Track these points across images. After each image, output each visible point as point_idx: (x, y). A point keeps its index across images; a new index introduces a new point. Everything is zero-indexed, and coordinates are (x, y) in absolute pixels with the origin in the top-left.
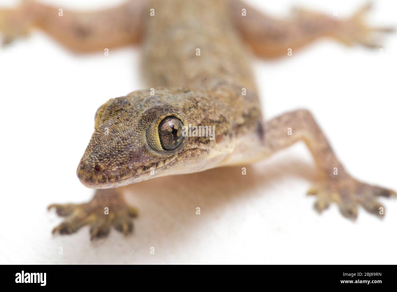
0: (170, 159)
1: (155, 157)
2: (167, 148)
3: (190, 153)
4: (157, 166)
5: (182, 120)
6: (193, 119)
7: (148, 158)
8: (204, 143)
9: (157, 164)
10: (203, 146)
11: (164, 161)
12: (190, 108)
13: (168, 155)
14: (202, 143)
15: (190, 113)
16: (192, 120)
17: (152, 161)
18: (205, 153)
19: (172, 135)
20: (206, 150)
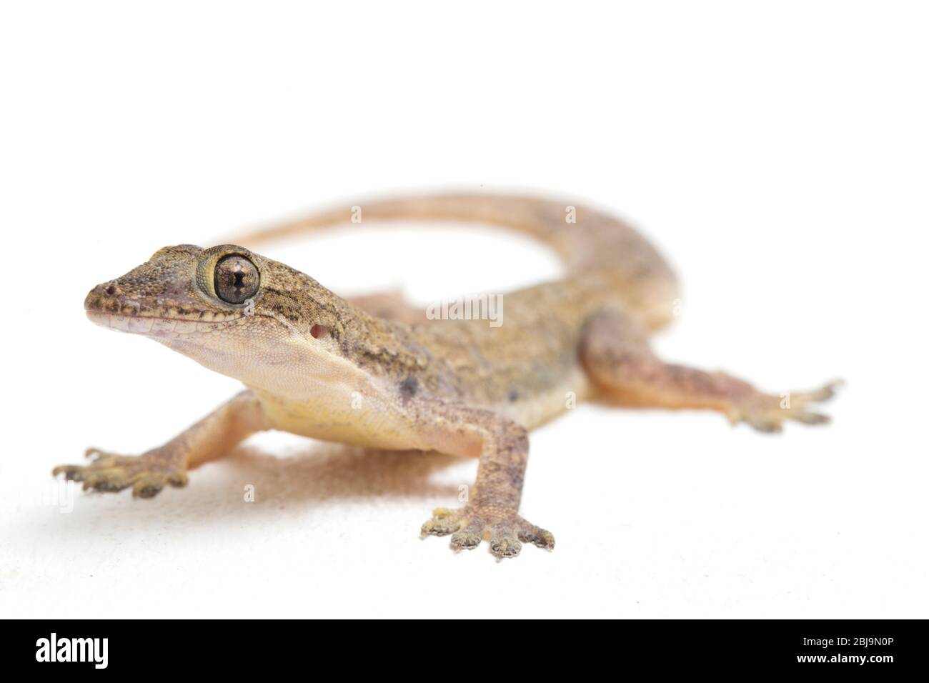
0: (225, 315)
1: (202, 301)
2: (223, 296)
3: (261, 319)
4: (201, 316)
5: (260, 270)
6: (280, 281)
7: (191, 299)
8: (287, 317)
9: (203, 314)
10: (282, 319)
11: (216, 314)
12: (282, 267)
13: (225, 307)
14: (284, 315)
15: (278, 272)
16: (278, 280)
17: (197, 307)
18: (285, 331)
19: (235, 278)
20: (287, 327)
